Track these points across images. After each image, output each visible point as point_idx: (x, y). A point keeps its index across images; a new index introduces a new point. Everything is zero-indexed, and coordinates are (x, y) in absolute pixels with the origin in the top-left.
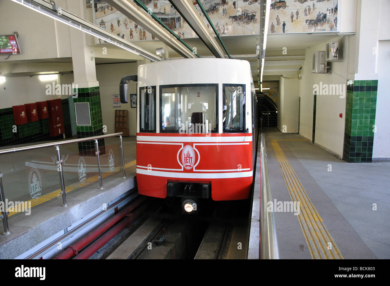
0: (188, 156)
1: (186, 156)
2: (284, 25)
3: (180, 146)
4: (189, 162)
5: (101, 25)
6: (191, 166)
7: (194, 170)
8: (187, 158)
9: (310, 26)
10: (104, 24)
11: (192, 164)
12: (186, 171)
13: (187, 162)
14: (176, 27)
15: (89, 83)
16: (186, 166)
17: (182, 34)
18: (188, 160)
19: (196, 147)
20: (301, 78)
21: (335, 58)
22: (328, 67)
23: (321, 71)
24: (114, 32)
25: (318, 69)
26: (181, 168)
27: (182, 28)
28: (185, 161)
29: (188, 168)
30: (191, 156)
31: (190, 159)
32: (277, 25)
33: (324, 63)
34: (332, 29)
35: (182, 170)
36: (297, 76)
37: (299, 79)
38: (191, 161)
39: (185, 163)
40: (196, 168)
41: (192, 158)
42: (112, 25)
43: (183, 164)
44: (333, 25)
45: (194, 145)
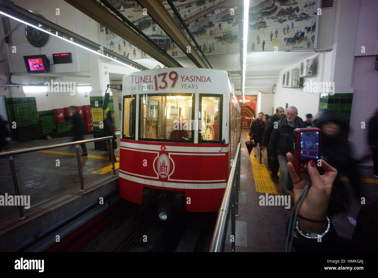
0: (164, 165)
1: (161, 165)
2: (264, 43)
3: (156, 155)
4: (164, 171)
5: (110, 45)
6: (166, 175)
7: (169, 179)
8: (163, 167)
9: (288, 43)
10: (113, 45)
11: (166, 173)
12: (161, 179)
13: (163, 171)
14: (170, 47)
15: (102, 92)
16: (161, 175)
17: (175, 53)
18: (163, 168)
19: (171, 156)
20: (275, 93)
21: (309, 74)
22: (300, 83)
23: (294, 86)
24: (121, 51)
25: (292, 84)
26: (156, 176)
27: (175, 48)
28: (160, 170)
29: (163, 177)
30: (166, 165)
31: (165, 168)
32: (258, 43)
33: (297, 79)
34: (309, 46)
35: (158, 178)
36: (271, 92)
37: (273, 94)
38: (166, 170)
39: (160, 171)
40: (171, 178)
41: (167, 167)
42: (119, 46)
43: (159, 172)
44: (311, 42)
45: (170, 154)
